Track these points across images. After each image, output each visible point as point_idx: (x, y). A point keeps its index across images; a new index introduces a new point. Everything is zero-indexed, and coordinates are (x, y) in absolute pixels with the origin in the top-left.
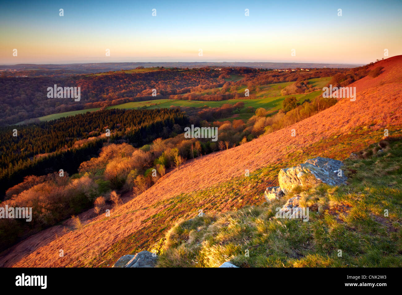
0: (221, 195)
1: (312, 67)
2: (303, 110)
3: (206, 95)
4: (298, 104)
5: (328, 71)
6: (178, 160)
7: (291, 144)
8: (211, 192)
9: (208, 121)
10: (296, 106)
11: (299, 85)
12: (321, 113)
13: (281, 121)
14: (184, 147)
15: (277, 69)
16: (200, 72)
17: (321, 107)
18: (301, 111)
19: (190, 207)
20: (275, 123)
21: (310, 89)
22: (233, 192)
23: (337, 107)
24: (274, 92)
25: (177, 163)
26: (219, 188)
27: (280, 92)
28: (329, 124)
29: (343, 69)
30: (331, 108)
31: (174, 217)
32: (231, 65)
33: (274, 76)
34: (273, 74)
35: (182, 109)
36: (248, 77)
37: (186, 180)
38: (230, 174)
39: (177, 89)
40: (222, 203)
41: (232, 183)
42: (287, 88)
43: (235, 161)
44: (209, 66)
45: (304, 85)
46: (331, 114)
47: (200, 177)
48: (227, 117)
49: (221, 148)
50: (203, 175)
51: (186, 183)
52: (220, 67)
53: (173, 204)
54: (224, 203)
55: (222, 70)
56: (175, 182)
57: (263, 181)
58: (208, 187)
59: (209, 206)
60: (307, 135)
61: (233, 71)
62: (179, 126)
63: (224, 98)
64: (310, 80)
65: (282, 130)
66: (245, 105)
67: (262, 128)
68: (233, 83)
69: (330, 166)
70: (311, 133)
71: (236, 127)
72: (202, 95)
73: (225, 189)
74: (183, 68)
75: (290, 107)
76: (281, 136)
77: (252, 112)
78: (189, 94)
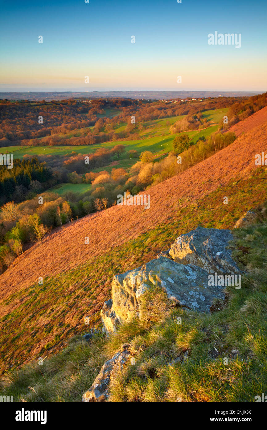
0: (97, 274)
1: (206, 96)
2: (198, 150)
3: (73, 138)
4: (192, 144)
5: (225, 100)
6: (40, 230)
7: (184, 195)
8: (84, 271)
9: (78, 173)
10: (190, 146)
11: (191, 119)
12: (218, 153)
13: (172, 166)
14: (48, 212)
15: (164, 99)
16: (62, 106)
17: (218, 146)
18: (195, 152)
19: (56, 296)
20: (165, 169)
21: (205, 124)
22: (112, 268)
23: (236, 145)
24: (161, 129)
25: (39, 234)
26: (95, 264)
27: (169, 129)
28: (227, 167)
29: (241, 98)
30: (229, 146)
31: (33, 316)
32: (104, 96)
33: (160, 109)
34: (159, 106)
35: (41, 159)
36: (128, 111)
37: (53, 258)
38: (110, 243)
39: (31, 131)
40: (97, 287)
41: (112, 255)
42: (177, 124)
43: (115, 224)
44: (74, 97)
45: (197, 120)
46: (229, 154)
47: (71, 251)
48: (103, 166)
49: (99, 209)
50: (75, 248)
51: (52, 261)
52: (89, 99)
53: (34, 294)
54: (100, 286)
55: (92, 103)
56: (37, 261)
57: (149, 250)
58: (80, 265)
59: (81, 293)
60: (203, 183)
61: (107, 103)
62: (39, 183)
63: (98, 141)
64: (204, 113)
65: (173, 178)
66: (126, 149)
67: (149, 177)
68: (108, 120)
69: (212, 245)
70: (207, 180)
71: (116, 179)
72: (67, 137)
73: (102, 266)
74: (37, 100)
75: (182, 148)
76: (171, 187)
77: (136, 157)
78: (49, 137)
